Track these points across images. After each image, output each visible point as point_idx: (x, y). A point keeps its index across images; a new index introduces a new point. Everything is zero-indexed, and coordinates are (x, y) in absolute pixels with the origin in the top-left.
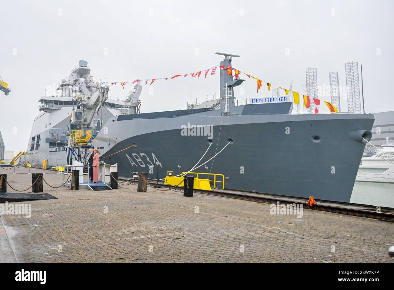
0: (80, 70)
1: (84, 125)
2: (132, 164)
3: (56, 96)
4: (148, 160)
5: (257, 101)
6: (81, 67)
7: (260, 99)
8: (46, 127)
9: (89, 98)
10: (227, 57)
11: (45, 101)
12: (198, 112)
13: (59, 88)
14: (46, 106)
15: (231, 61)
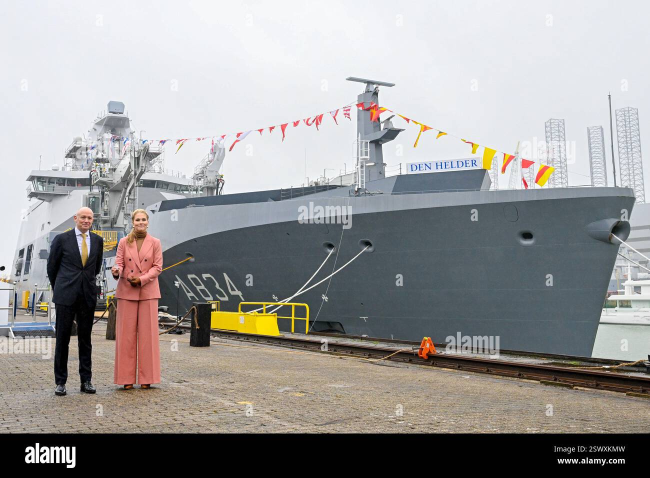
0: (110, 119)
1: (105, 222)
2: (189, 295)
3: (60, 169)
4: (217, 286)
5: (421, 169)
6: (111, 114)
7: (426, 164)
8: (43, 229)
9: (114, 170)
10: (371, 85)
11: (40, 179)
12: (313, 193)
13: (68, 155)
14: (40, 188)
15: (378, 93)
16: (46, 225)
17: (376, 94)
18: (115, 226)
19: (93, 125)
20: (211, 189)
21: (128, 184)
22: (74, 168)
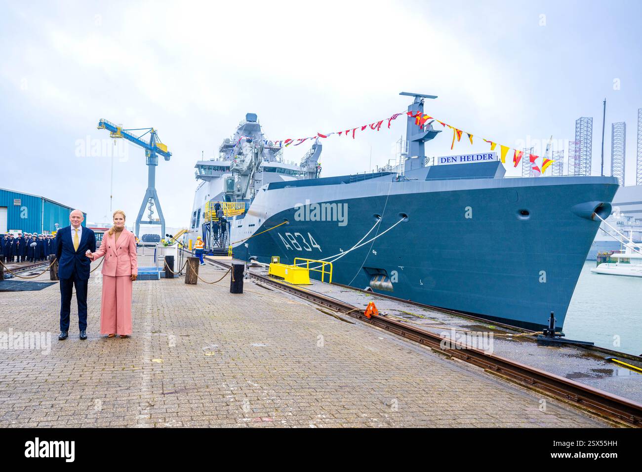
0: (247, 125)
1: (238, 196)
2: (287, 246)
3: (216, 160)
4: (304, 241)
5: (449, 161)
6: (248, 122)
7: (453, 158)
8: (206, 199)
9: (244, 161)
10: (418, 98)
11: (202, 166)
12: (372, 178)
13: (221, 150)
14: (203, 172)
15: (423, 104)
16: (207, 197)
17: (422, 104)
18: (244, 198)
19: (236, 130)
20: (311, 173)
21: (252, 171)
22: (225, 159)
